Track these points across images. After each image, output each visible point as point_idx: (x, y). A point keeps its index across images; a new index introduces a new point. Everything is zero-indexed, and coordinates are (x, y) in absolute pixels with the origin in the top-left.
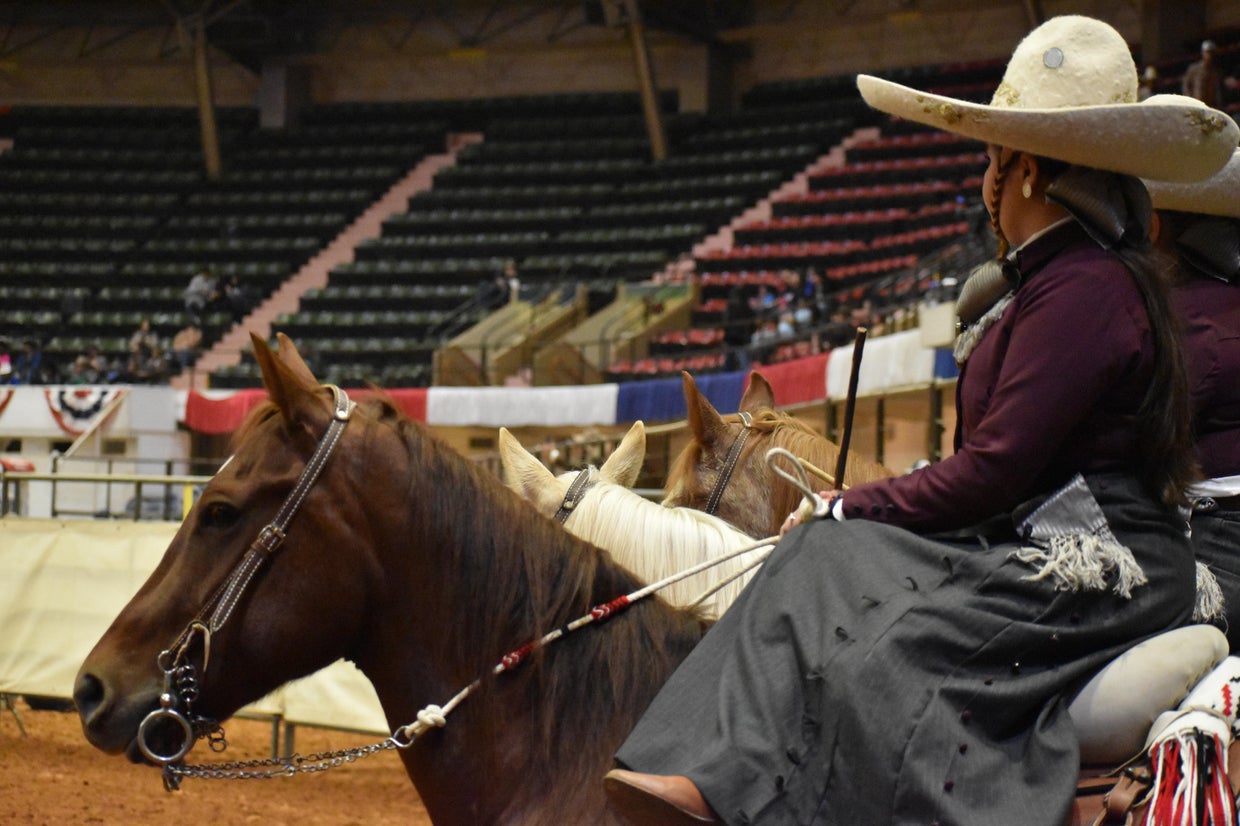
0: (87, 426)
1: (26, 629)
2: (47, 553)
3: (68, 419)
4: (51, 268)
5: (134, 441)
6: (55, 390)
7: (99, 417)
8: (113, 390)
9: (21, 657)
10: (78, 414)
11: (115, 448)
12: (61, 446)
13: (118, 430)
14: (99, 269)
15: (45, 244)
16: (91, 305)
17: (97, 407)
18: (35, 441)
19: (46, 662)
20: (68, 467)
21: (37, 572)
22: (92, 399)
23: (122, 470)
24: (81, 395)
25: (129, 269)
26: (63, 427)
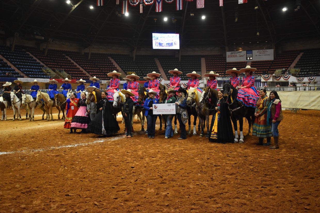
0: (312, 81)
1: (299, 102)
2: (301, 94)
3: (310, 80)
4: (308, 65)
5: (317, 82)
6: (309, 77)
7: (313, 80)
8: (315, 77)
9: (299, 105)
10: (311, 80)
11: (315, 83)
12: (309, 83)
13: (316, 81)
14: (313, 65)
15: (307, 63)
16: (312, 69)
17: (313, 79)
18: (306, 83)
19: (301, 105)
20: (310, 85)
21: (300, 96)
22: (313, 78)
23: (316, 85)
24: (311, 78)
25: (316, 65)
26: (310, 81)
